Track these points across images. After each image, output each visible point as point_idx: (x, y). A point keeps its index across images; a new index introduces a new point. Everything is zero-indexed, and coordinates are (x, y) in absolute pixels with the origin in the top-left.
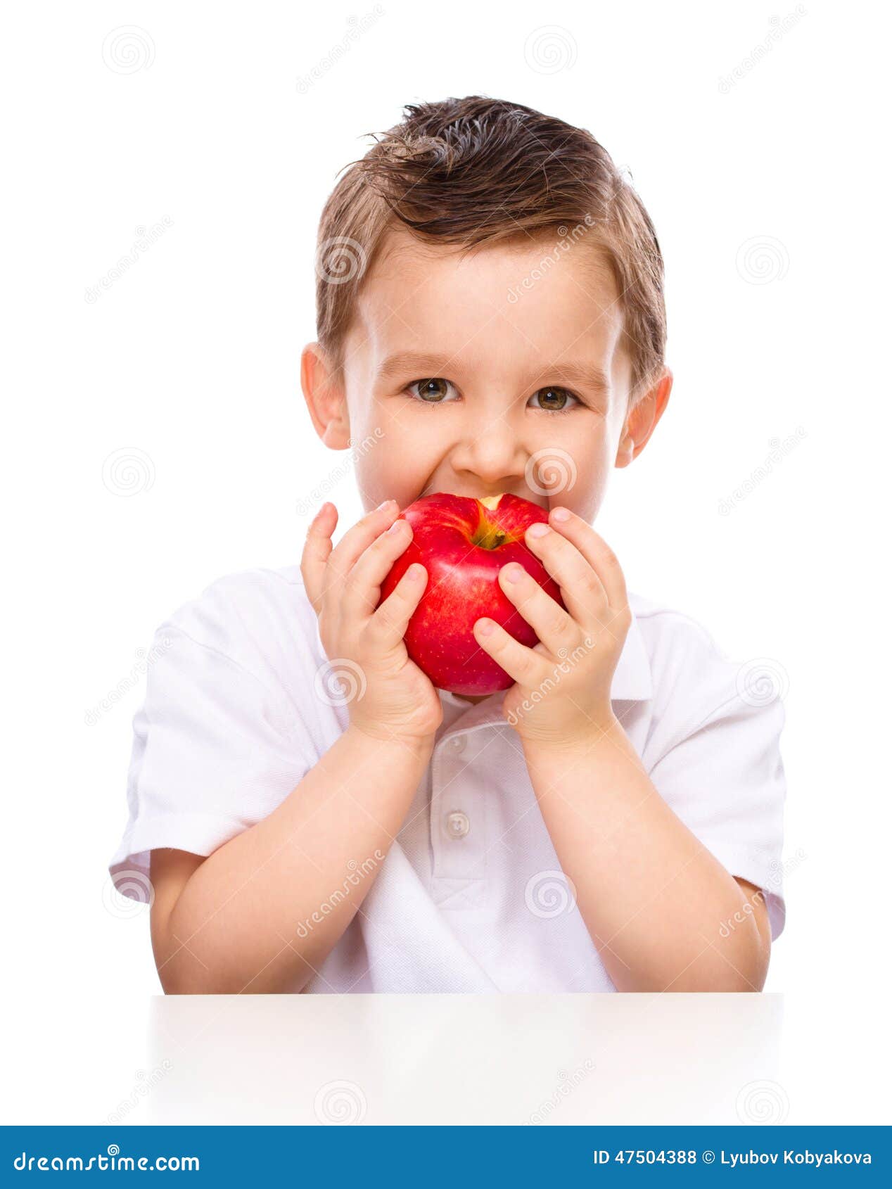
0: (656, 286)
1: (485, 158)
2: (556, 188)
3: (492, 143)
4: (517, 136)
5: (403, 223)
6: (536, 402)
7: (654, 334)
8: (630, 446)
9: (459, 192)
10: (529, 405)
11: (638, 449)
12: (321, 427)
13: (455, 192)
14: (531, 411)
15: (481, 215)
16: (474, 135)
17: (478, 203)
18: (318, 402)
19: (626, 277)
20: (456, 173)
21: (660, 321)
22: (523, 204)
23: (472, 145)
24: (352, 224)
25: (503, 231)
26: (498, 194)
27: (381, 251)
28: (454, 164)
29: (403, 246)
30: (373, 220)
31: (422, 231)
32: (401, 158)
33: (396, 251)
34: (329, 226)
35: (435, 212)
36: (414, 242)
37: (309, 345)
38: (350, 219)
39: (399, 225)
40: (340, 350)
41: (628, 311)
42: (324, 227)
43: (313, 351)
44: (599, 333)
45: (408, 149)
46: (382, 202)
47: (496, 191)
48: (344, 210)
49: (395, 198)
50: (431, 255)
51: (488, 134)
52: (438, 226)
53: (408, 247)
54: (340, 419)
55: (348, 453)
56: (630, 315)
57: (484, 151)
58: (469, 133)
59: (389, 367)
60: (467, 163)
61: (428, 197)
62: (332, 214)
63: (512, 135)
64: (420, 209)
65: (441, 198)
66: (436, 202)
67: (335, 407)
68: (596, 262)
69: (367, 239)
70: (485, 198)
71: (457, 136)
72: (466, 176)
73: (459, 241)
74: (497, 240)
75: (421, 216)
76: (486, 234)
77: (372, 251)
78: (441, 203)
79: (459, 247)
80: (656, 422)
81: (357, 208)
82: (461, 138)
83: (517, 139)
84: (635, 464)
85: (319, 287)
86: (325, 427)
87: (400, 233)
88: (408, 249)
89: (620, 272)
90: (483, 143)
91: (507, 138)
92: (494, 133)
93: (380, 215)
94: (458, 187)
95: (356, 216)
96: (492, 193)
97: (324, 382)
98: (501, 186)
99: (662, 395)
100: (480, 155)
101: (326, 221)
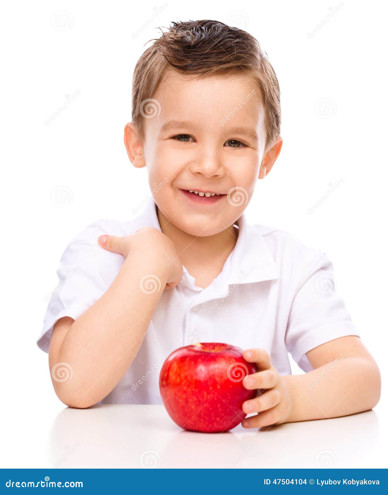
0: (278, 98)
1: (208, 41)
2: (238, 53)
3: (210, 35)
4: (220, 33)
5: (172, 66)
6: (227, 144)
7: (277, 120)
8: (265, 170)
9: (197, 53)
10: (224, 145)
11: (267, 172)
12: (132, 158)
13: (195, 53)
14: (226, 148)
15: (206, 63)
16: (202, 32)
17: (205, 58)
18: (131, 149)
19: (266, 93)
20: (195, 46)
21: (279, 115)
22: (224, 59)
23: (201, 36)
24: (149, 69)
25: (215, 69)
26: (213, 54)
27: (162, 79)
28: (194, 43)
29: (172, 76)
30: (159, 66)
31: (181, 69)
32: (172, 38)
33: (169, 78)
34: (139, 71)
35: (186, 62)
36: (177, 75)
37: (128, 123)
38: (149, 66)
39: (171, 67)
40: (142, 123)
41: (267, 108)
42: (136, 72)
43: (130, 126)
44: (254, 116)
45: (175, 35)
46: (163, 58)
47: (213, 53)
48: (146, 64)
49: (169, 56)
50: (185, 80)
51: (208, 32)
52: (187, 67)
53: (174, 76)
54: (141, 155)
55: (145, 168)
56: (267, 110)
57: (206, 38)
58: (200, 32)
59: (165, 128)
60: (200, 42)
61: (183, 55)
62: (140, 67)
63: (219, 32)
64: (180, 60)
65: (189, 56)
66: (187, 57)
67: (138, 150)
68: (254, 85)
69: (156, 74)
70: (207, 56)
71: (195, 33)
72: (199, 47)
73: (197, 73)
74: (213, 73)
75: (180, 63)
76: (208, 70)
77: (158, 78)
78: (189, 58)
79: (197, 76)
80: (275, 161)
81: (152, 62)
82: (196, 33)
83: (220, 34)
84: (267, 178)
85: (134, 97)
86: (134, 159)
87: (171, 71)
88: (174, 77)
89: (264, 90)
90: (206, 35)
91: (216, 33)
92: (210, 32)
93: (162, 64)
94: (196, 51)
95: (151, 66)
96: (210, 54)
97: (134, 139)
98: (215, 51)
99: (277, 149)
100: (205, 39)
101: (137, 70)
